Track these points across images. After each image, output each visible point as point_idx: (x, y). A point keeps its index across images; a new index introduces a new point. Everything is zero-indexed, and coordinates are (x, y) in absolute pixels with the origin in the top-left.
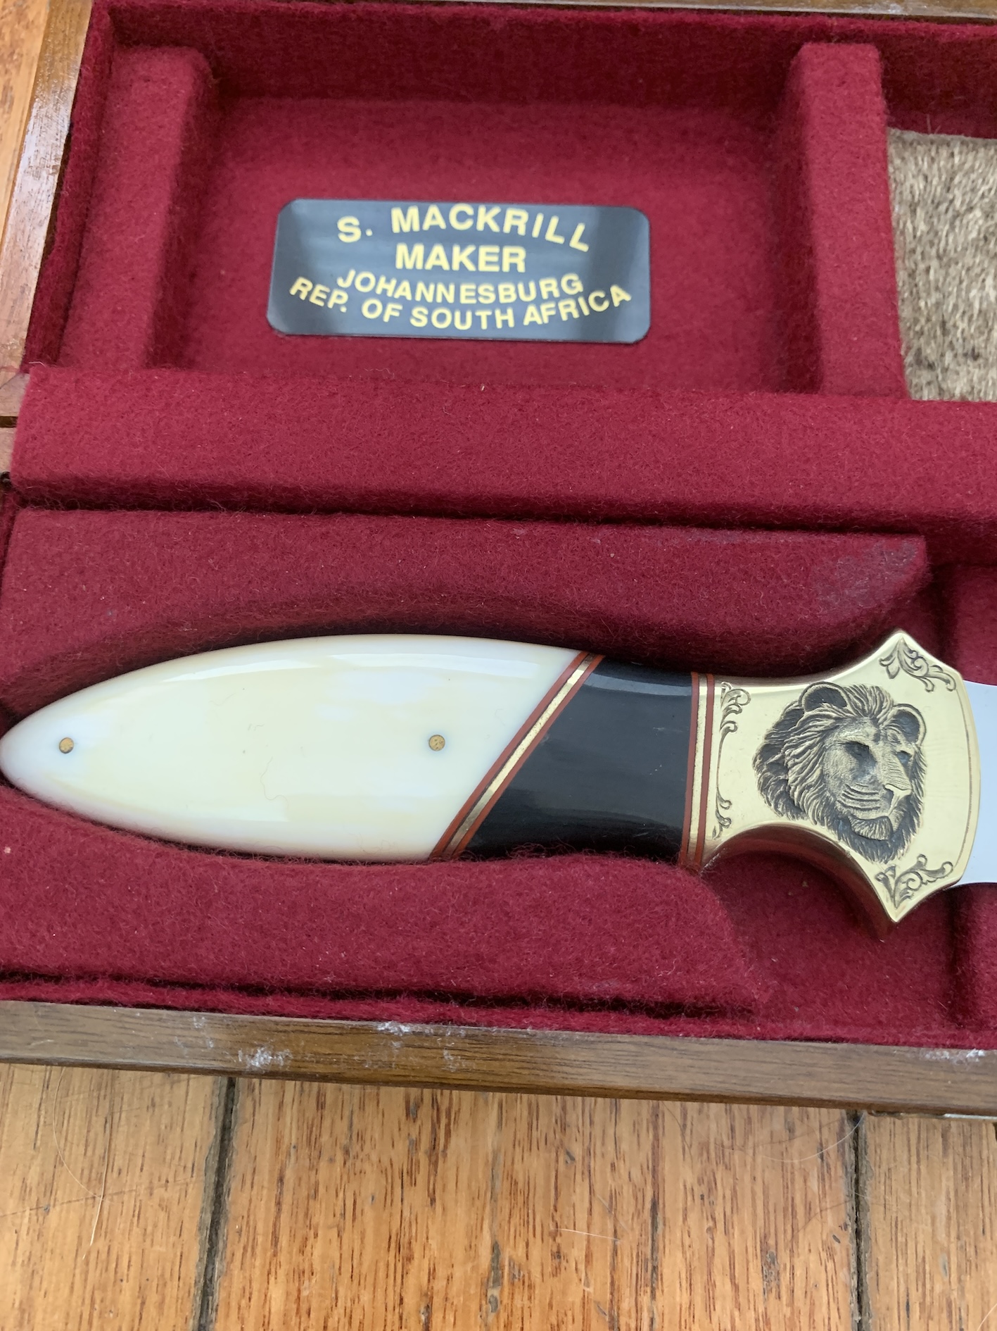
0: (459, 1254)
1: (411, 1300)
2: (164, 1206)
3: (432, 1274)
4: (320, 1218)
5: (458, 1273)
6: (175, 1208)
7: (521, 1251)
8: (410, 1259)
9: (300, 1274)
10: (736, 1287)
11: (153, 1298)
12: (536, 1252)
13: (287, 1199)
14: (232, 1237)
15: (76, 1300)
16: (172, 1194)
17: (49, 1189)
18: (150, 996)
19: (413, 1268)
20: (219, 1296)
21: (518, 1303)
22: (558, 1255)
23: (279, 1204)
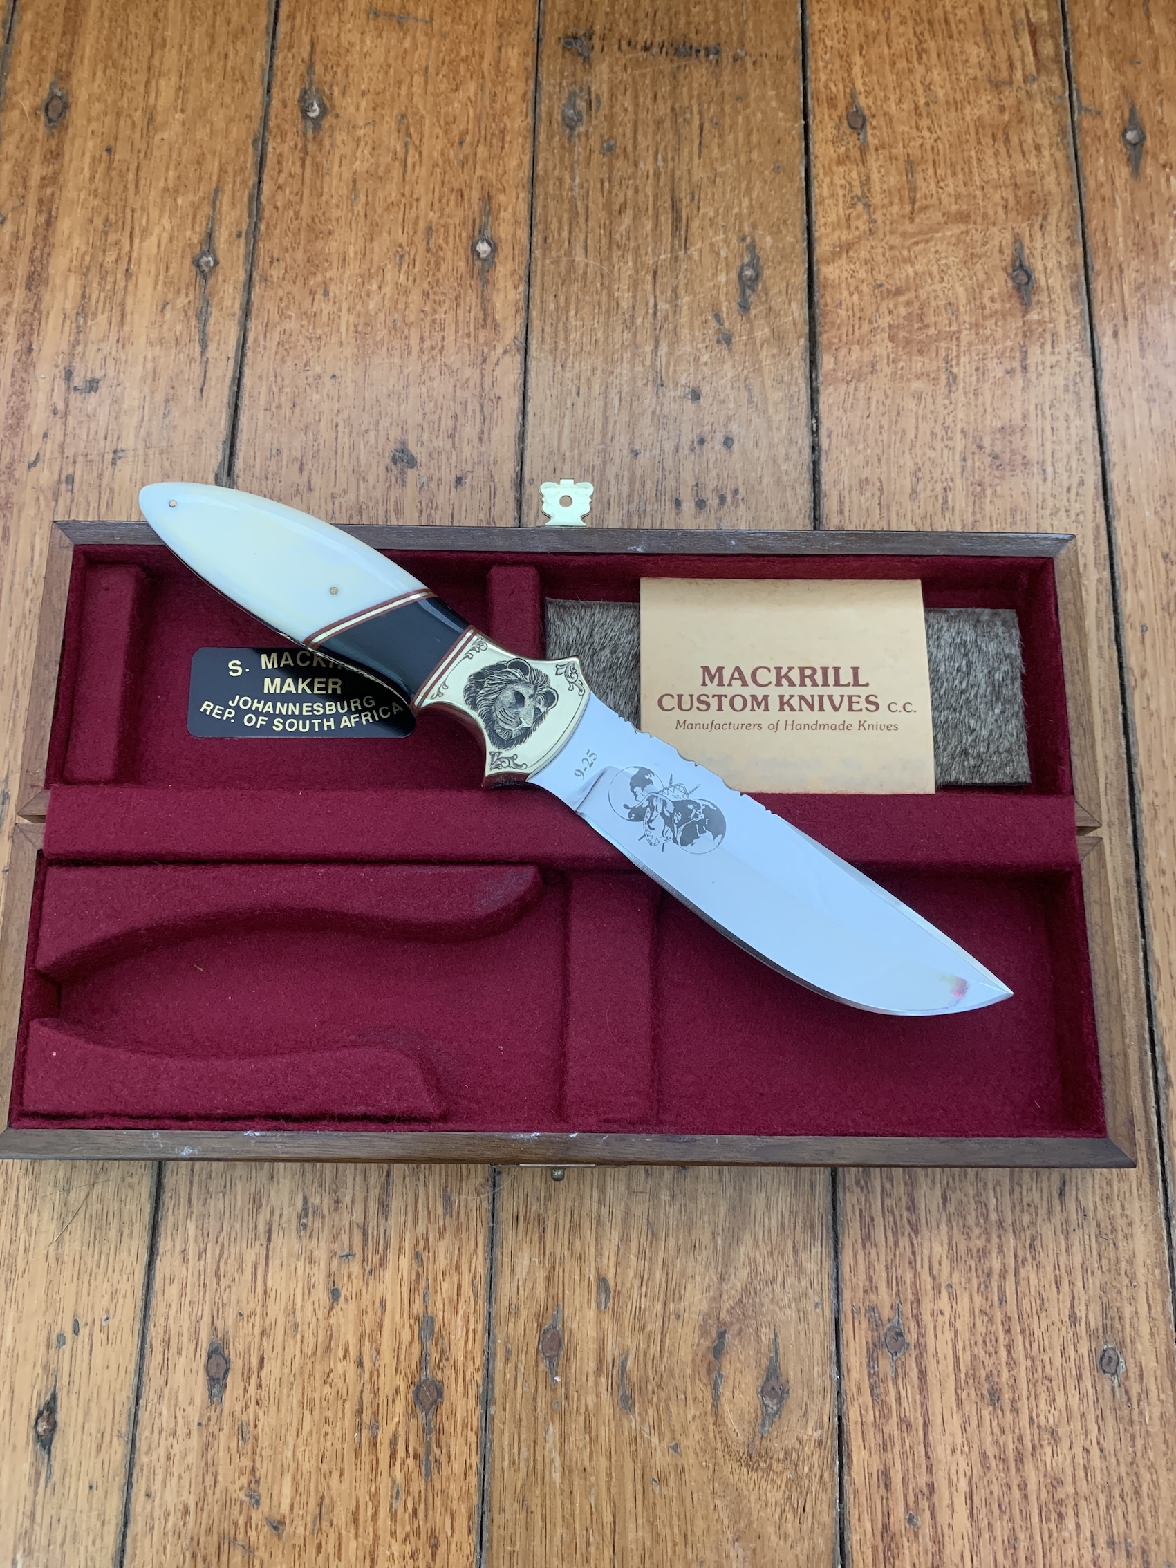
0: (286, 1204)
1: (262, 1228)
2: (131, 1186)
3: (272, 1213)
4: (212, 1188)
5: (285, 1212)
6: (136, 1187)
7: (317, 1201)
8: (260, 1206)
9: (203, 1217)
10: (429, 1213)
11: (126, 1232)
12: (326, 1200)
13: (196, 1179)
14: (167, 1200)
15: (87, 1235)
16: (135, 1180)
17: (69, 1181)
18: (131, 1124)
19: (262, 1211)
20: (162, 1229)
21: (316, 1224)
22: (337, 1201)
23: (191, 1182)
